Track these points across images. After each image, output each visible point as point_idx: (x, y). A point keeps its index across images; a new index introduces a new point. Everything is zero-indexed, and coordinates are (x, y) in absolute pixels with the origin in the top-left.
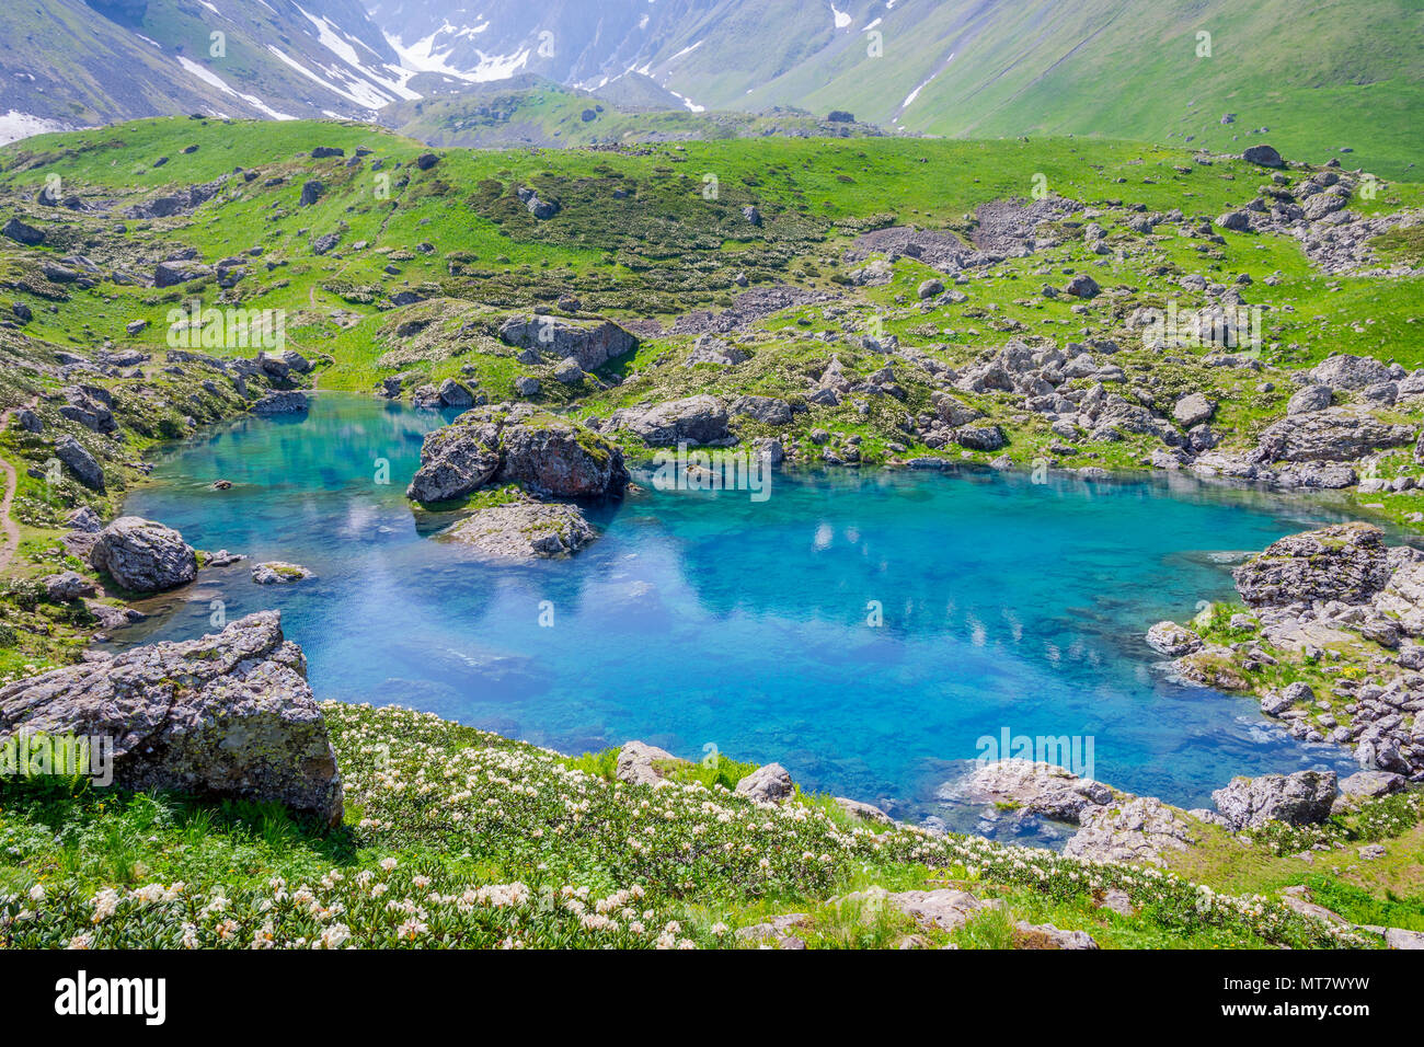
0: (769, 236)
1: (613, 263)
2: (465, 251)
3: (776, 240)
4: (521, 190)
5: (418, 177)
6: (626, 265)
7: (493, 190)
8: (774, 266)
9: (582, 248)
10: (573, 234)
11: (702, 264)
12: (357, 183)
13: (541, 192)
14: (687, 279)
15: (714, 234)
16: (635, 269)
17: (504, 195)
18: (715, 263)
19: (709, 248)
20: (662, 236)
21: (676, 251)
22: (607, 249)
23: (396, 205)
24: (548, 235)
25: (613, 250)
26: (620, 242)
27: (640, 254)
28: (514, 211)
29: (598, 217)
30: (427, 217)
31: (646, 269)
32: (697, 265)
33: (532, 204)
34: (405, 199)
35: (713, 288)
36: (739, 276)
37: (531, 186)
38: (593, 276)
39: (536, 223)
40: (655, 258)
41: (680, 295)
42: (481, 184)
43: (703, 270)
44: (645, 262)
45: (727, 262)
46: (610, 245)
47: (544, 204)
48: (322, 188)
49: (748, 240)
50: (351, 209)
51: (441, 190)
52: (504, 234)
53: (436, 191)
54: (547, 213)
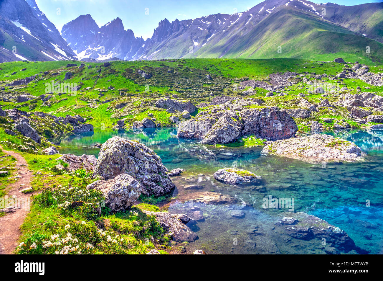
0: (216, 83)
1: (172, 91)
2: (124, 88)
3: (218, 84)
4: (139, 71)
5: (104, 69)
6: (176, 91)
7: (130, 71)
8: (220, 91)
9: (161, 86)
10: (158, 83)
11: (199, 90)
12: (83, 72)
13: (146, 71)
14: (196, 94)
15: (200, 82)
16: (179, 92)
17: (134, 72)
18: (202, 90)
19: (200, 86)
20: (185, 83)
21: (190, 87)
22: (169, 87)
23: (98, 77)
24: (150, 83)
25: (171, 87)
26: (173, 84)
27: (180, 88)
28: (138, 77)
29: (165, 78)
30: (109, 79)
31: (183, 92)
32: (197, 91)
33: (143, 75)
34: (101, 75)
35: (205, 97)
36: (211, 93)
37: (142, 70)
38: (167, 94)
39: (145, 80)
40: (184, 89)
41: (195, 99)
42: (126, 70)
43: (200, 92)
44: (182, 90)
45: (206, 90)
46: (170, 85)
47: (147, 74)
48: (72, 74)
49: (210, 84)
50: (83, 79)
51: (113, 72)
52: (136, 83)
53: (111, 72)
54: (149, 77)
